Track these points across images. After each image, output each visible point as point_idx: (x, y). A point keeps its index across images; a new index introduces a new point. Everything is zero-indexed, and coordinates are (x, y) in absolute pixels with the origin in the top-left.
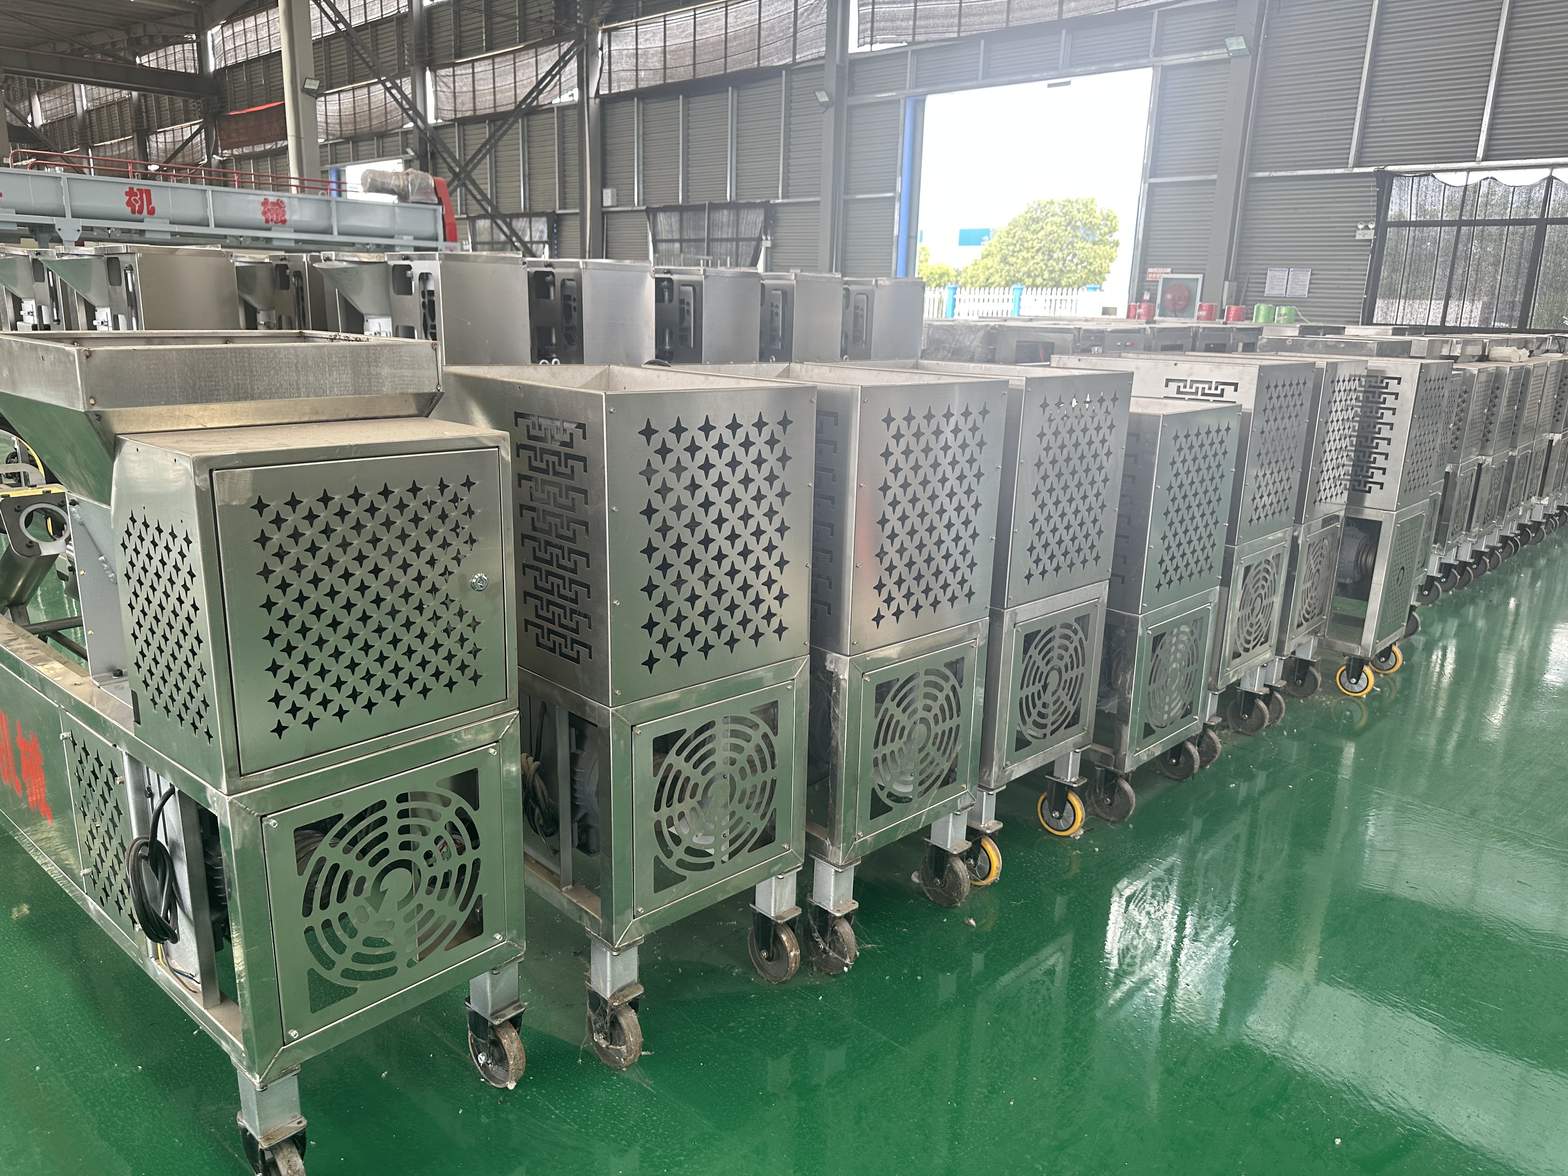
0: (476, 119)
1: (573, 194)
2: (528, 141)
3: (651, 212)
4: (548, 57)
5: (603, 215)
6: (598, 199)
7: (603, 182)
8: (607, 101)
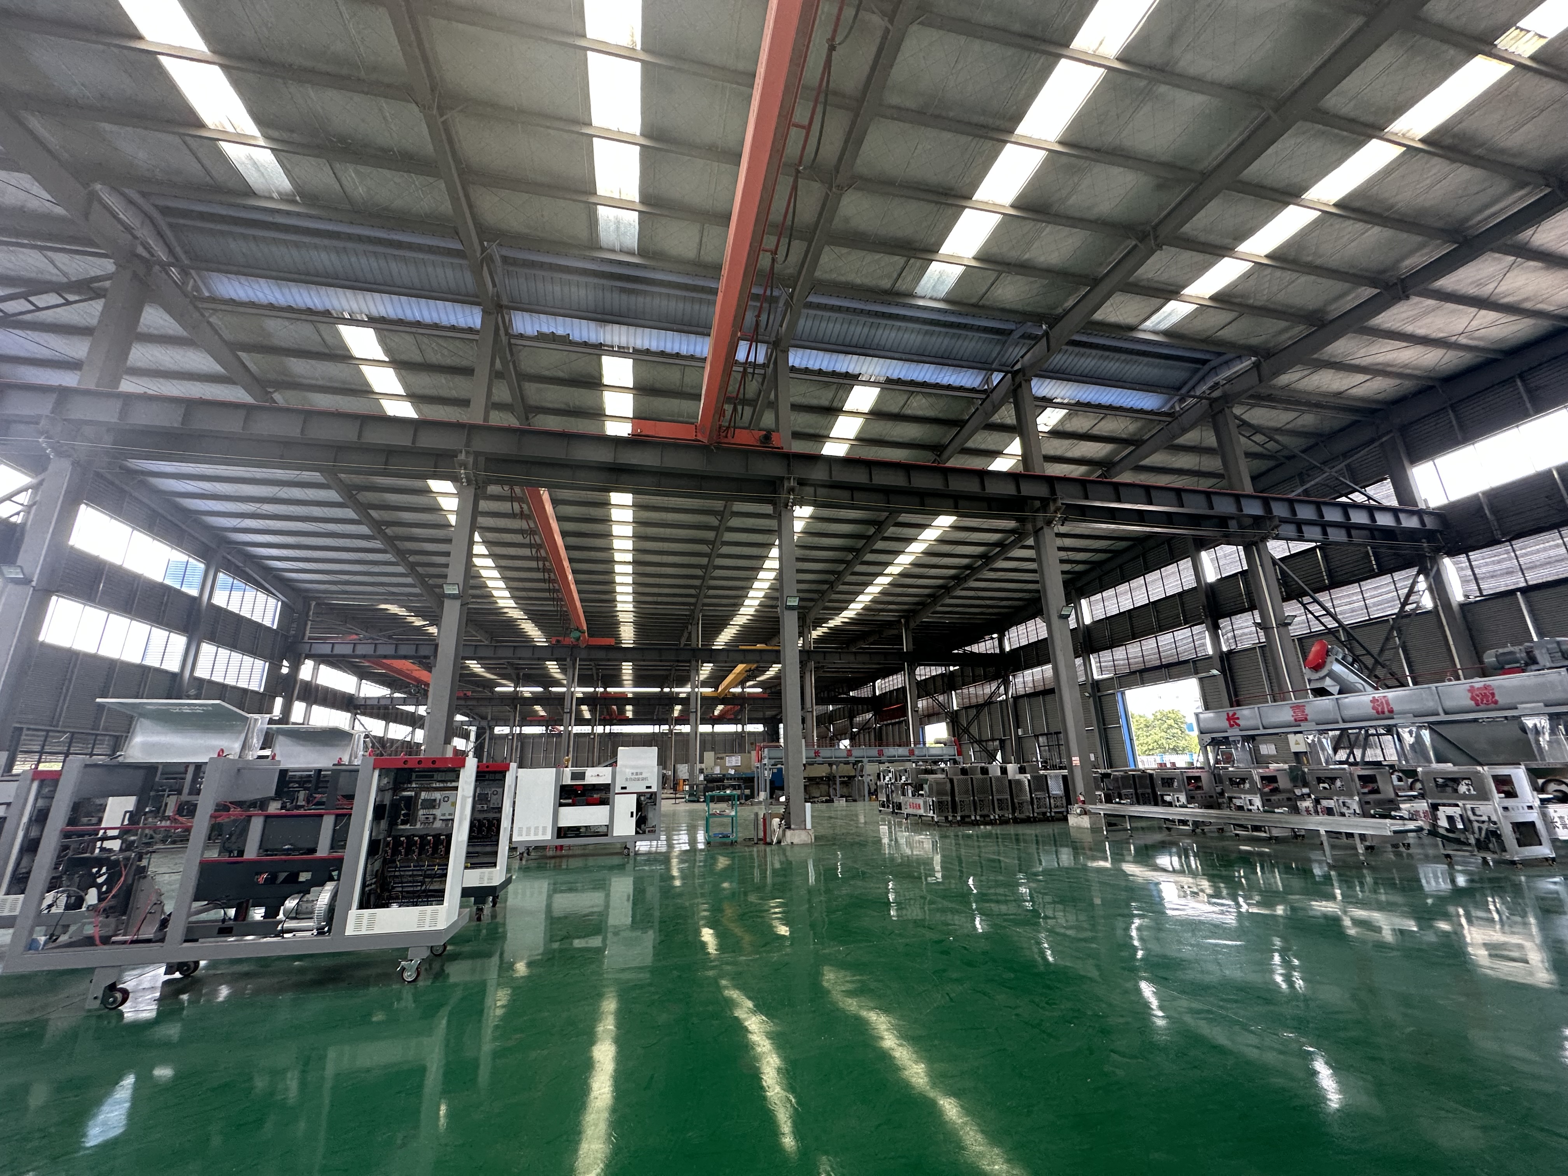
0: (971, 707)
1: (1007, 732)
2: (990, 713)
3: (1037, 736)
4: (994, 686)
5: (1019, 739)
6: (1016, 733)
7: (1018, 726)
8: (1016, 698)
